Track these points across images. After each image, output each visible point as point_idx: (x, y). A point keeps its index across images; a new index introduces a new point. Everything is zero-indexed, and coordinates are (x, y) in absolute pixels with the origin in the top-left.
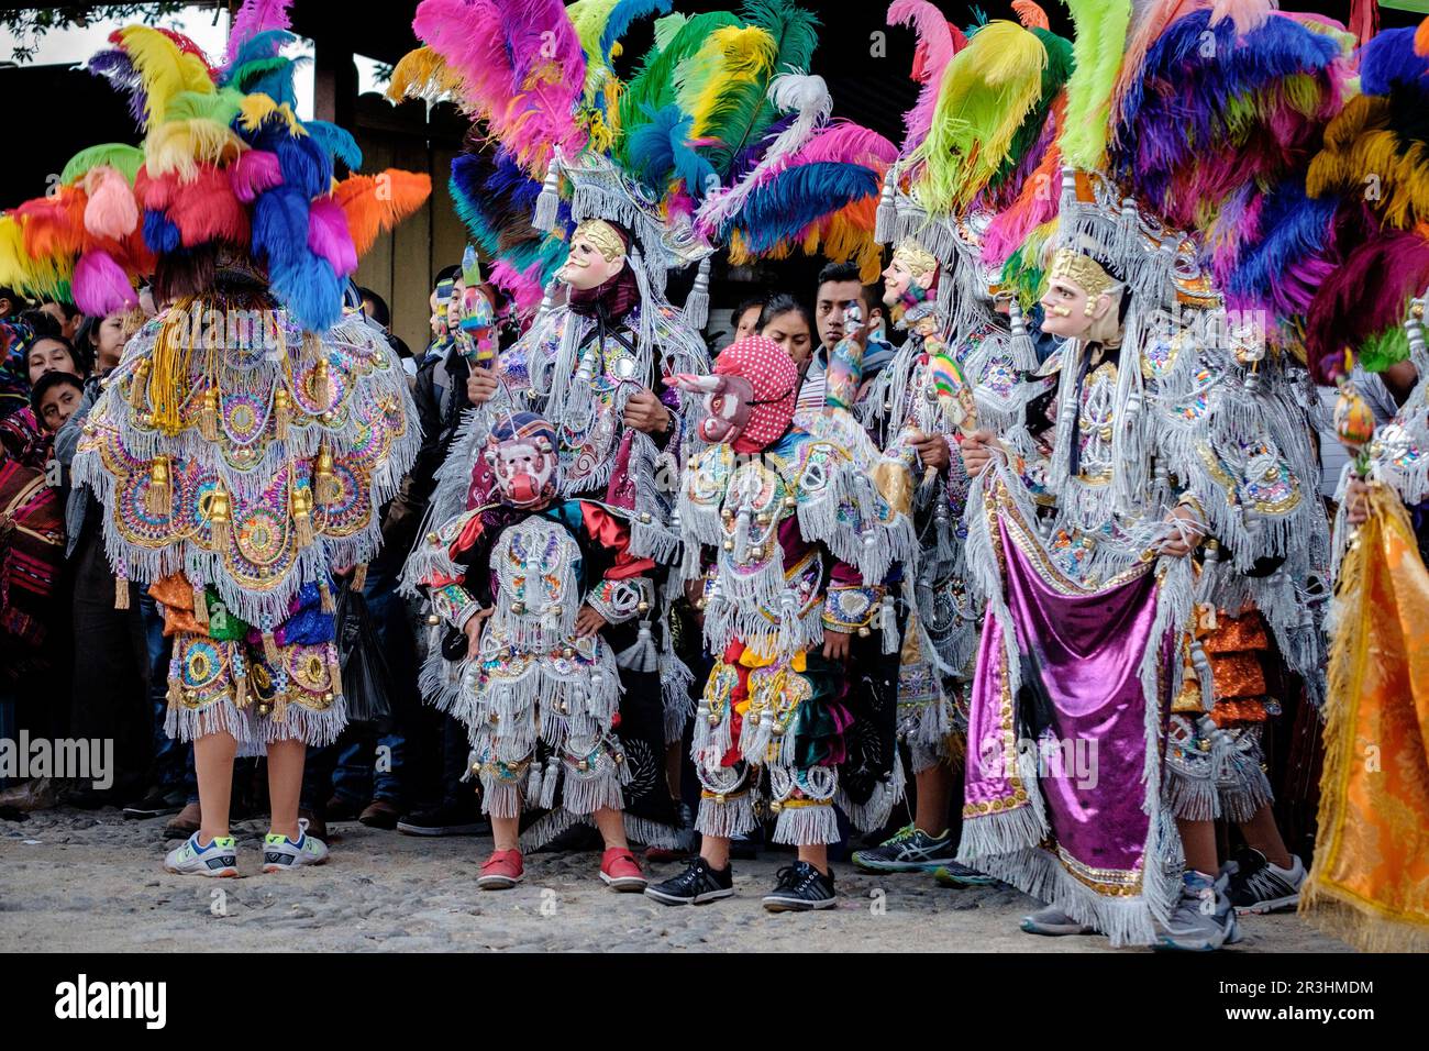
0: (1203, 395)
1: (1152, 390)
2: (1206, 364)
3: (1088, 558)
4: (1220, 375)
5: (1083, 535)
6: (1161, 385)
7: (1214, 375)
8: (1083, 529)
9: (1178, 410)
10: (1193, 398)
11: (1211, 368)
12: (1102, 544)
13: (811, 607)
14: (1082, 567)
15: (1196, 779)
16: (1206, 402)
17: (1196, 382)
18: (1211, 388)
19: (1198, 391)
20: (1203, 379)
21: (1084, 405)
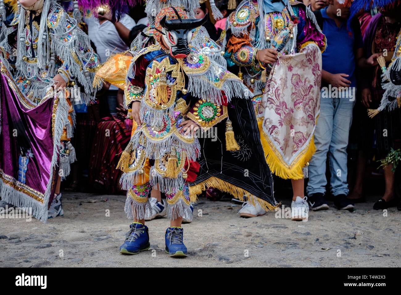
0: (70, 33)
1: (52, 32)
2: (69, 22)
3: (28, 87)
4: (74, 26)
5: (27, 80)
6: (55, 31)
7: (73, 26)
8: (27, 78)
9: (62, 39)
10: (66, 34)
12: (33, 83)
14: (27, 90)
15: (64, 163)
16: (71, 35)
17: (67, 29)
18: (72, 30)
19: (68, 32)
20: (69, 28)
21: (27, 36)
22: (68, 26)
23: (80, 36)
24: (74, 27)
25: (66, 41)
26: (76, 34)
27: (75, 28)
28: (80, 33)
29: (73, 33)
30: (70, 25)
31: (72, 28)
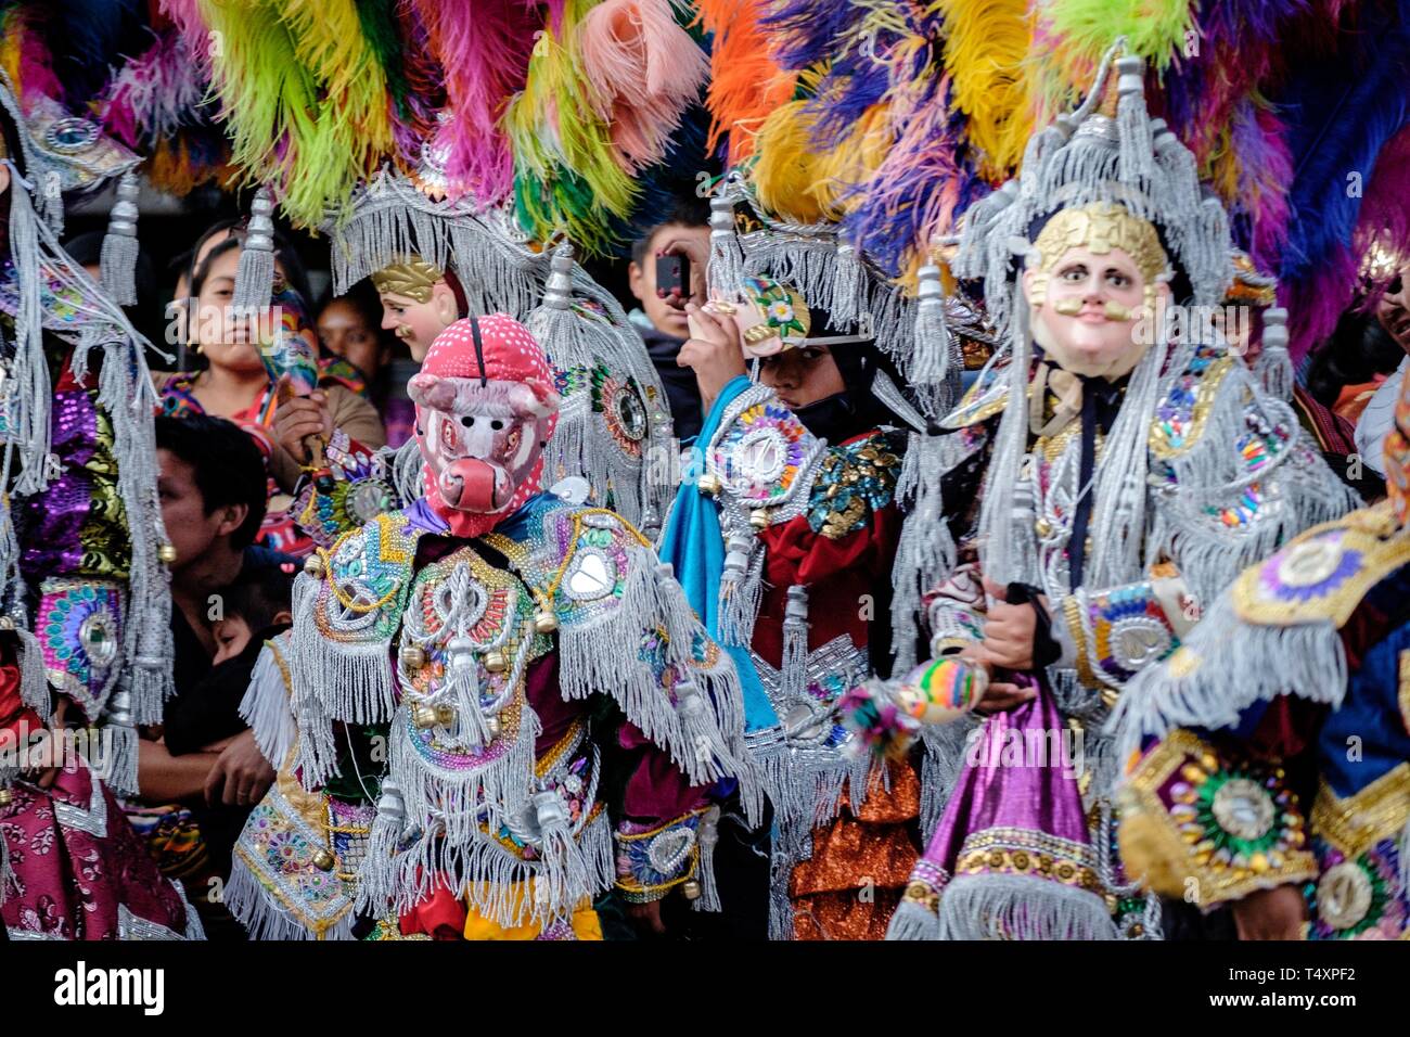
0: (1253, 485)
2: (1255, 428)
4: (1283, 451)
7: (1272, 450)
9: (1211, 511)
10: (1236, 491)
11: (1264, 436)
13: (588, 823)
16: (1259, 498)
17: (1241, 464)
18: (1269, 474)
19: (1244, 479)
20: (1253, 456)
21: (1044, 495)
22: (1248, 449)
23: (1307, 503)
24: (1279, 457)
25: (1229, 525)
26: (1286, 493)
27: (1284, 462)
28: (1307, 491)
29: (1273, 488)
30: (1258, 444)
31: (1269, 461)
